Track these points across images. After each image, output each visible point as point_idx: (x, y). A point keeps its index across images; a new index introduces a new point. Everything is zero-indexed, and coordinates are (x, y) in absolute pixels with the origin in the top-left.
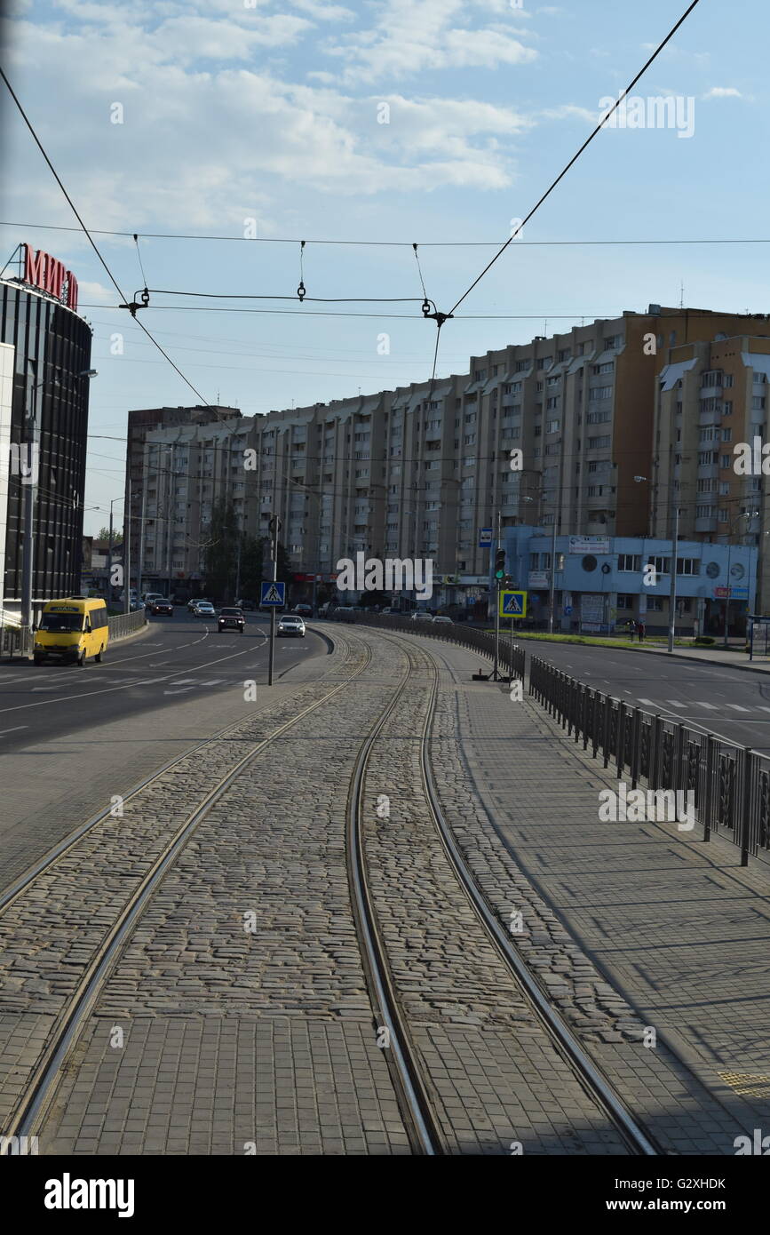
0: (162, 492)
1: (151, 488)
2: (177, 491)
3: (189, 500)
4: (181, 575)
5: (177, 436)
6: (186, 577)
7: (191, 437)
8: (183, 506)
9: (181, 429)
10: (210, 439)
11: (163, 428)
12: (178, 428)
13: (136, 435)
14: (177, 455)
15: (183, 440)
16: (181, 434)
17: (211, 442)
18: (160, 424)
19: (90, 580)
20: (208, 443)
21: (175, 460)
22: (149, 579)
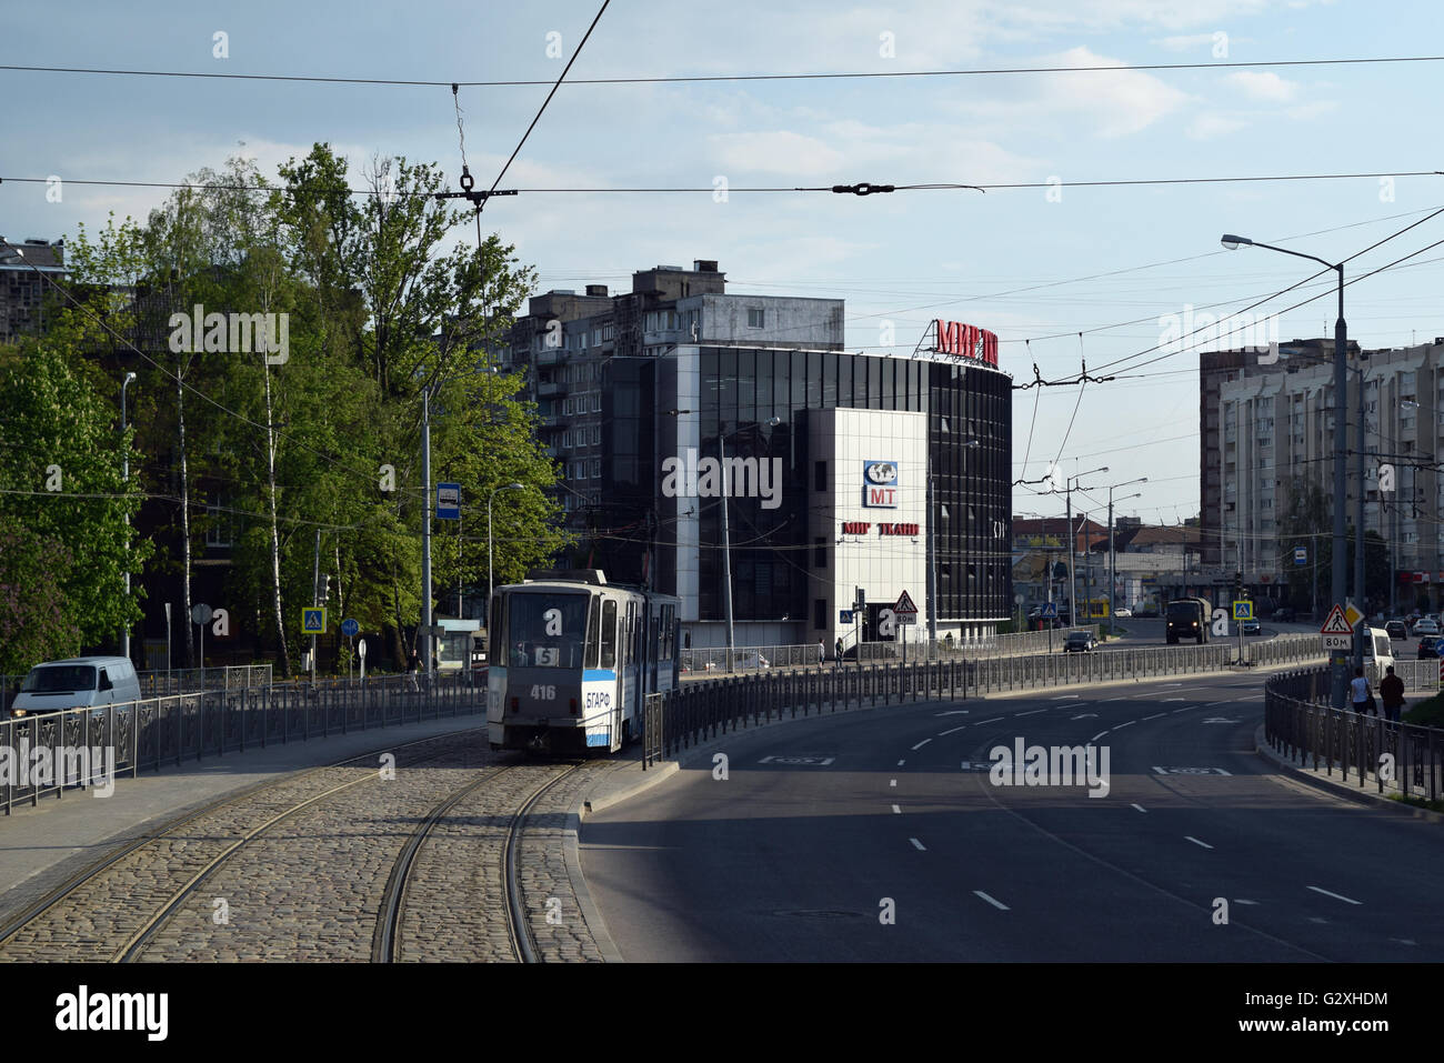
0: (1243, 466)
1: (1230, 461)
2: (1262, 463)
3: (1277, 476)
4: (1266, 579)
5: (1259, 388)
6: (1271, 582)
7: (1277, 389)
8: (1271, 484)
9: (1264, 380)
10: (1298, 392)
11: (1246, 376)
12: (1261, 377)
13: (1211, 386)
14: (1260, 415)
15: (1268, 393)
16: (1264, 385)
17: (1301, 395)
18: (1242, 371)
19: (1158, 589)
20: (1298, 398)
21: (1258, 421)
22: (1228, 586)
